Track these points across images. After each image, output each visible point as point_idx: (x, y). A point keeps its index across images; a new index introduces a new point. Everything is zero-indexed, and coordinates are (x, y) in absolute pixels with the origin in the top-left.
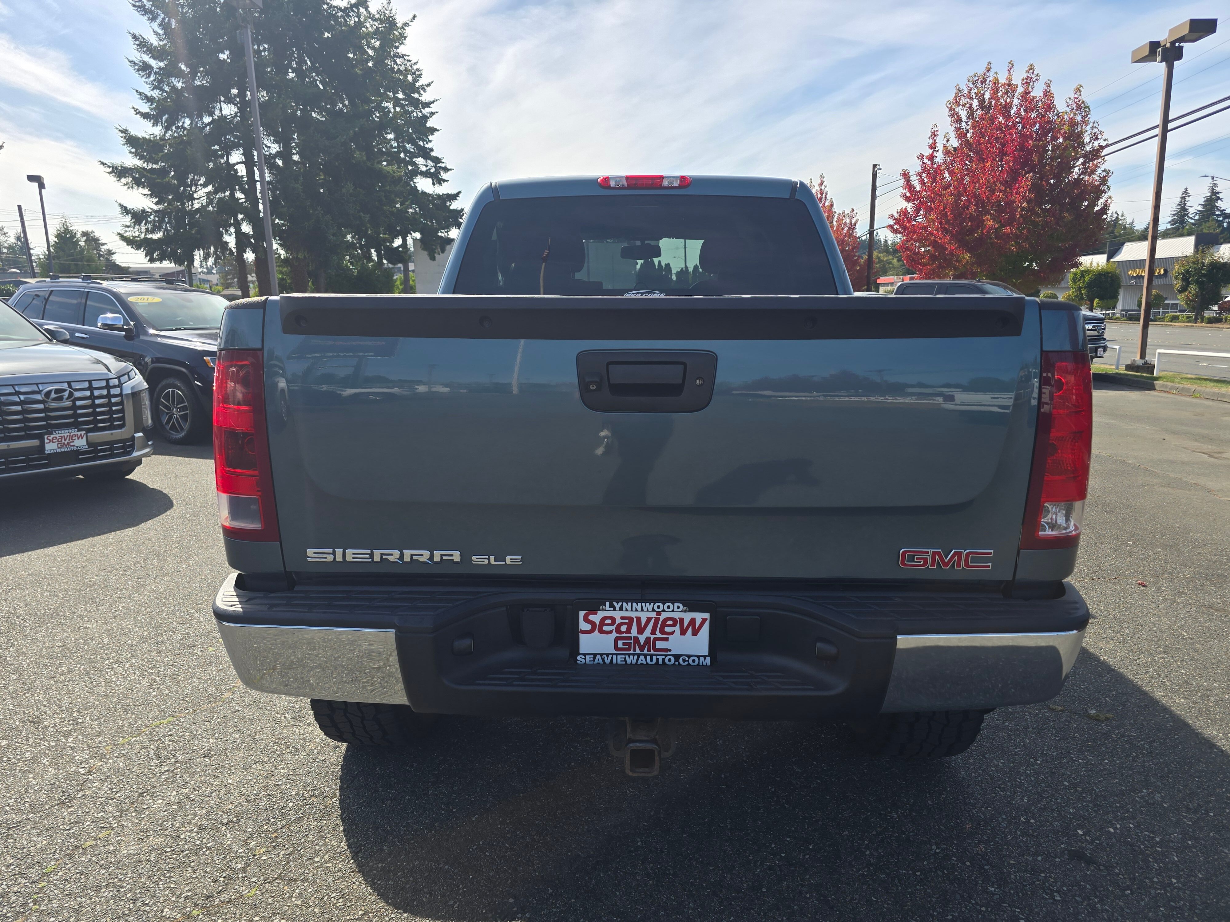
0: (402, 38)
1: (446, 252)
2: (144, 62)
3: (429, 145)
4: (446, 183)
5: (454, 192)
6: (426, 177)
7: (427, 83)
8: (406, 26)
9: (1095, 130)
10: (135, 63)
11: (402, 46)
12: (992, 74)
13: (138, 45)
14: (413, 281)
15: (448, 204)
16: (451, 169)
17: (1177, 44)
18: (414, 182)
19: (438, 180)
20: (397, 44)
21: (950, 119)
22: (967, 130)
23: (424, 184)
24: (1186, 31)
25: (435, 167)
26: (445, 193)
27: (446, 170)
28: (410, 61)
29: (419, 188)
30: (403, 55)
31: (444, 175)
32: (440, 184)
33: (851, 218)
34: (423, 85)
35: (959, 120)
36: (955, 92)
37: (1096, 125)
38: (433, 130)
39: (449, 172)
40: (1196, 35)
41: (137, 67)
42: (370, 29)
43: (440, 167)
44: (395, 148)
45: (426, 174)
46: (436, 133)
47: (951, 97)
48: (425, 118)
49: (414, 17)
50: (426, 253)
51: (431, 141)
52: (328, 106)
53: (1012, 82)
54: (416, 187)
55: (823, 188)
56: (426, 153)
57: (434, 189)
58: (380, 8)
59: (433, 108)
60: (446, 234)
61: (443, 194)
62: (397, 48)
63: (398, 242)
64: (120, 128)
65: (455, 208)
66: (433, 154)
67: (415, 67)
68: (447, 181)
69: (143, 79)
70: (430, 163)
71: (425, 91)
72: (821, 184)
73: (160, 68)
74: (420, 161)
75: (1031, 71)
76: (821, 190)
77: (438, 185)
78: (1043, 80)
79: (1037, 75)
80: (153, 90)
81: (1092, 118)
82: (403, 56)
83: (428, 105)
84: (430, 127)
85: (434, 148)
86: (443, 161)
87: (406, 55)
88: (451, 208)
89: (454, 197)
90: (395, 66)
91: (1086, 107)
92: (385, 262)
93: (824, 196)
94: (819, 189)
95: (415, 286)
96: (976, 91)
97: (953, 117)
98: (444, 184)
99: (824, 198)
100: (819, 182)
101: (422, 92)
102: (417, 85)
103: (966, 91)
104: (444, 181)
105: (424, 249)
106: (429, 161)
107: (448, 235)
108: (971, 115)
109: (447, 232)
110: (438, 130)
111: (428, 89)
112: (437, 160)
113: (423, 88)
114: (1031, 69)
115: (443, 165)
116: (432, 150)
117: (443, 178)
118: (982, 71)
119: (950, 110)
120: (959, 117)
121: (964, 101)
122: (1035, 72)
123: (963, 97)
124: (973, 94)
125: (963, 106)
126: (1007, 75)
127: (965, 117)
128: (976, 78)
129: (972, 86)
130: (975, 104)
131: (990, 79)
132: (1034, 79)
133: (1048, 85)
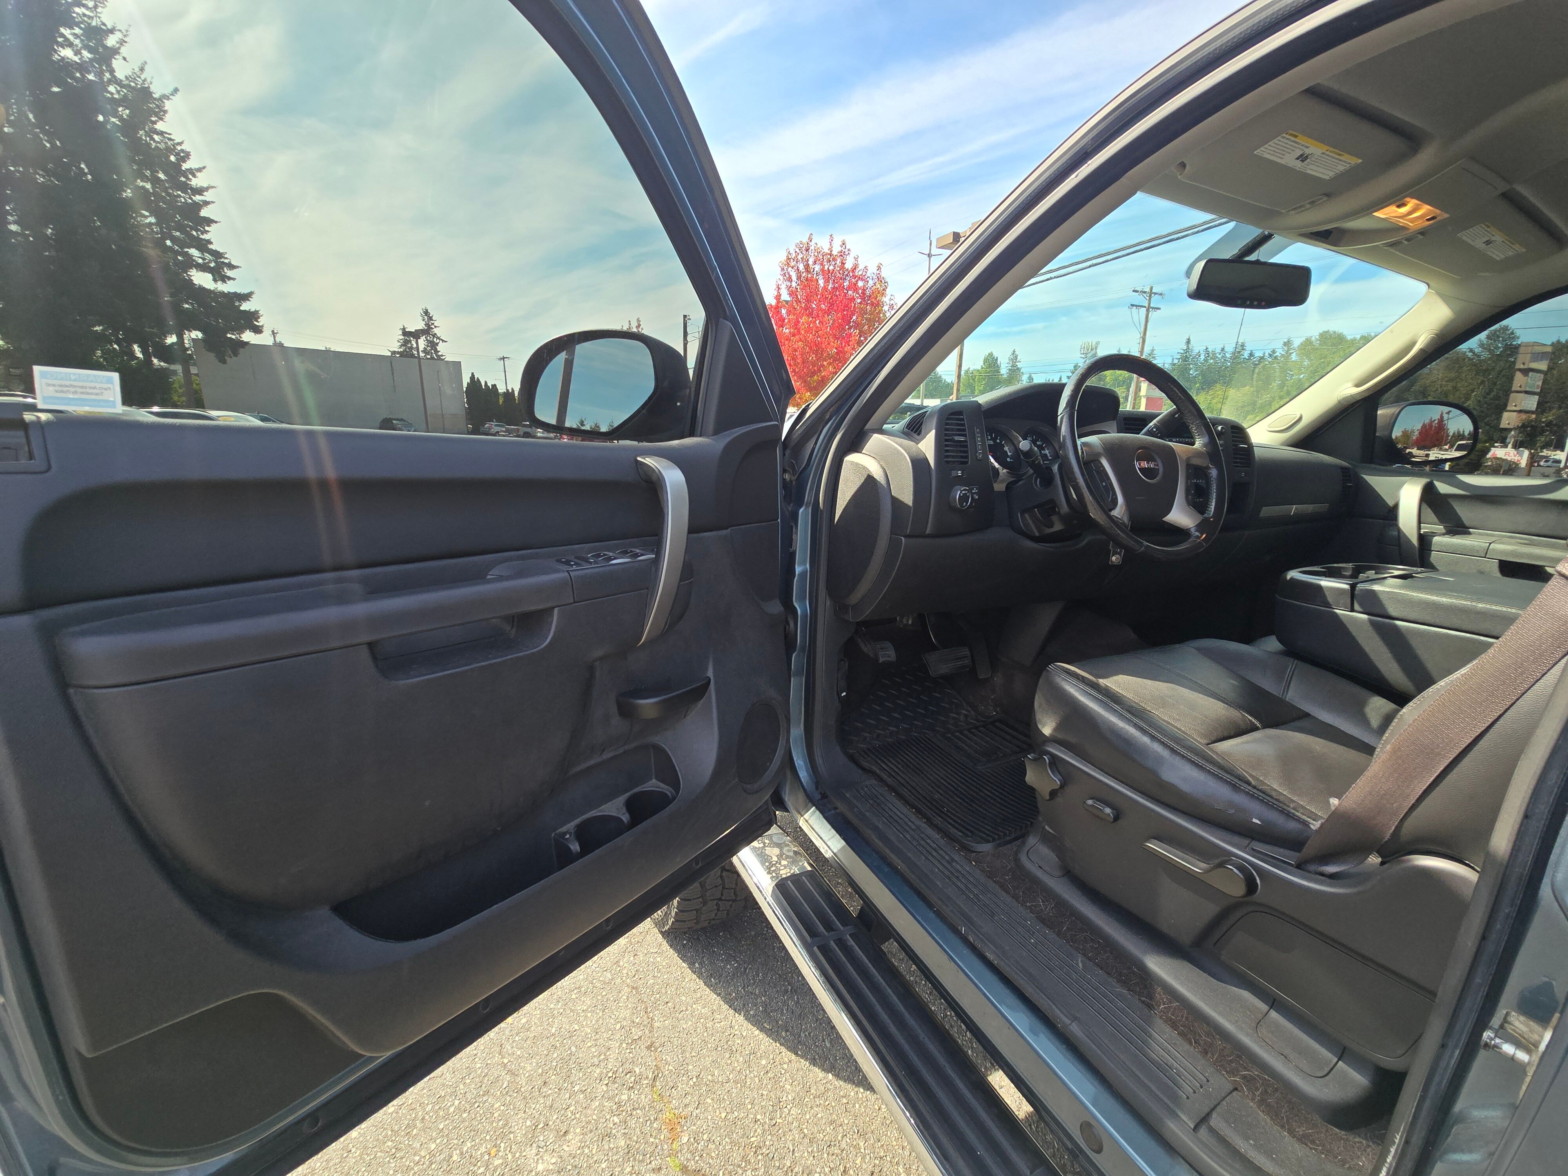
0: (161, 113)
3: (205, 237)
4: (232, 281)
5: (246, 291)
6: (204, 271)
7: (197, 167)
8: (165, 99)
9: (892, 302)
11: (161, 122)
12: (812, 243)
14: (197, 384)
15: (237, 304)
16: (238, 266)
18: (188, 275)
19: (221, 277)
20: (153, 119)
22: (797, 289)
23: (202, 279)
25: (216, 262)
26: (232, 291)
27: (231, 267)
28: (173, 140)
29: (196, 282)
30: (162, 131)
31: (229, 273)
32: (224, 281)
34: (191, 169)
35: (790, 279)
37: (892, 297)
39: (235, 269)
42: (116, 96)
43: (223, 263)
44: (157, 234)
45: (204, 268)
46: (214, 226)
48: (198, 206)
49: (176, 90)
50: (213, 355)
51: (207, 233)
53: (833, 253)
54: (192, 281)
56: (203, 246)
57: (216, 286)
58: (130, 74)
59: (208, 196)
60: (238, 336)
61: (229, 292)
62: (155, 123)
63: (171, 339)
65: (247, 309)
66: (211, 247)
67: (179, 148)
68: (234, 279)
70: (208, 256)
71: (194, 176)
74: (194, 252)
75: (844, 246)
77: (221, 282)
78: (853, 254)
79: (849, 250)
81: (888, 292)
82: (162, 133)
83: (200, 191)
84: (205, 217)
85: (212, 240)
86: (226, 256)
87: (166, 133)
88: (242, 308)
89: (246, 297)
90: (152, 142)
91: (885, 282)
92: (155, 361)
95: (201, 391)
96: (802, 256)
98: (230, 282)
101: (190, 177)
102: (185, 166)
103: (794, 255)
104: (230, 278)
105: (209, 350)
106: (207, 254)
107: (241, 337)
108: (799, 278)
109: (239, 334)
110: (216, 222)
111: (198, 174)
112: (217, 255)
113: (192, 172)
114: (844, 244)
115: (226, 261)
116: (209, 242)
117: (227, 275)
118: (805, 240)
119: (783, 269)
120: (790, 277)
121: (793, 263)
122: (847, 247)
123: (792, 260)
124: (799, 259)
125: (793, 268)
126: (829, 246)
127: (794, 278)
128: (801, 246)
129: (798, 251)
130: (801, 267)
131: (812, 248)
132: (847, 253)
133: (856, 259)
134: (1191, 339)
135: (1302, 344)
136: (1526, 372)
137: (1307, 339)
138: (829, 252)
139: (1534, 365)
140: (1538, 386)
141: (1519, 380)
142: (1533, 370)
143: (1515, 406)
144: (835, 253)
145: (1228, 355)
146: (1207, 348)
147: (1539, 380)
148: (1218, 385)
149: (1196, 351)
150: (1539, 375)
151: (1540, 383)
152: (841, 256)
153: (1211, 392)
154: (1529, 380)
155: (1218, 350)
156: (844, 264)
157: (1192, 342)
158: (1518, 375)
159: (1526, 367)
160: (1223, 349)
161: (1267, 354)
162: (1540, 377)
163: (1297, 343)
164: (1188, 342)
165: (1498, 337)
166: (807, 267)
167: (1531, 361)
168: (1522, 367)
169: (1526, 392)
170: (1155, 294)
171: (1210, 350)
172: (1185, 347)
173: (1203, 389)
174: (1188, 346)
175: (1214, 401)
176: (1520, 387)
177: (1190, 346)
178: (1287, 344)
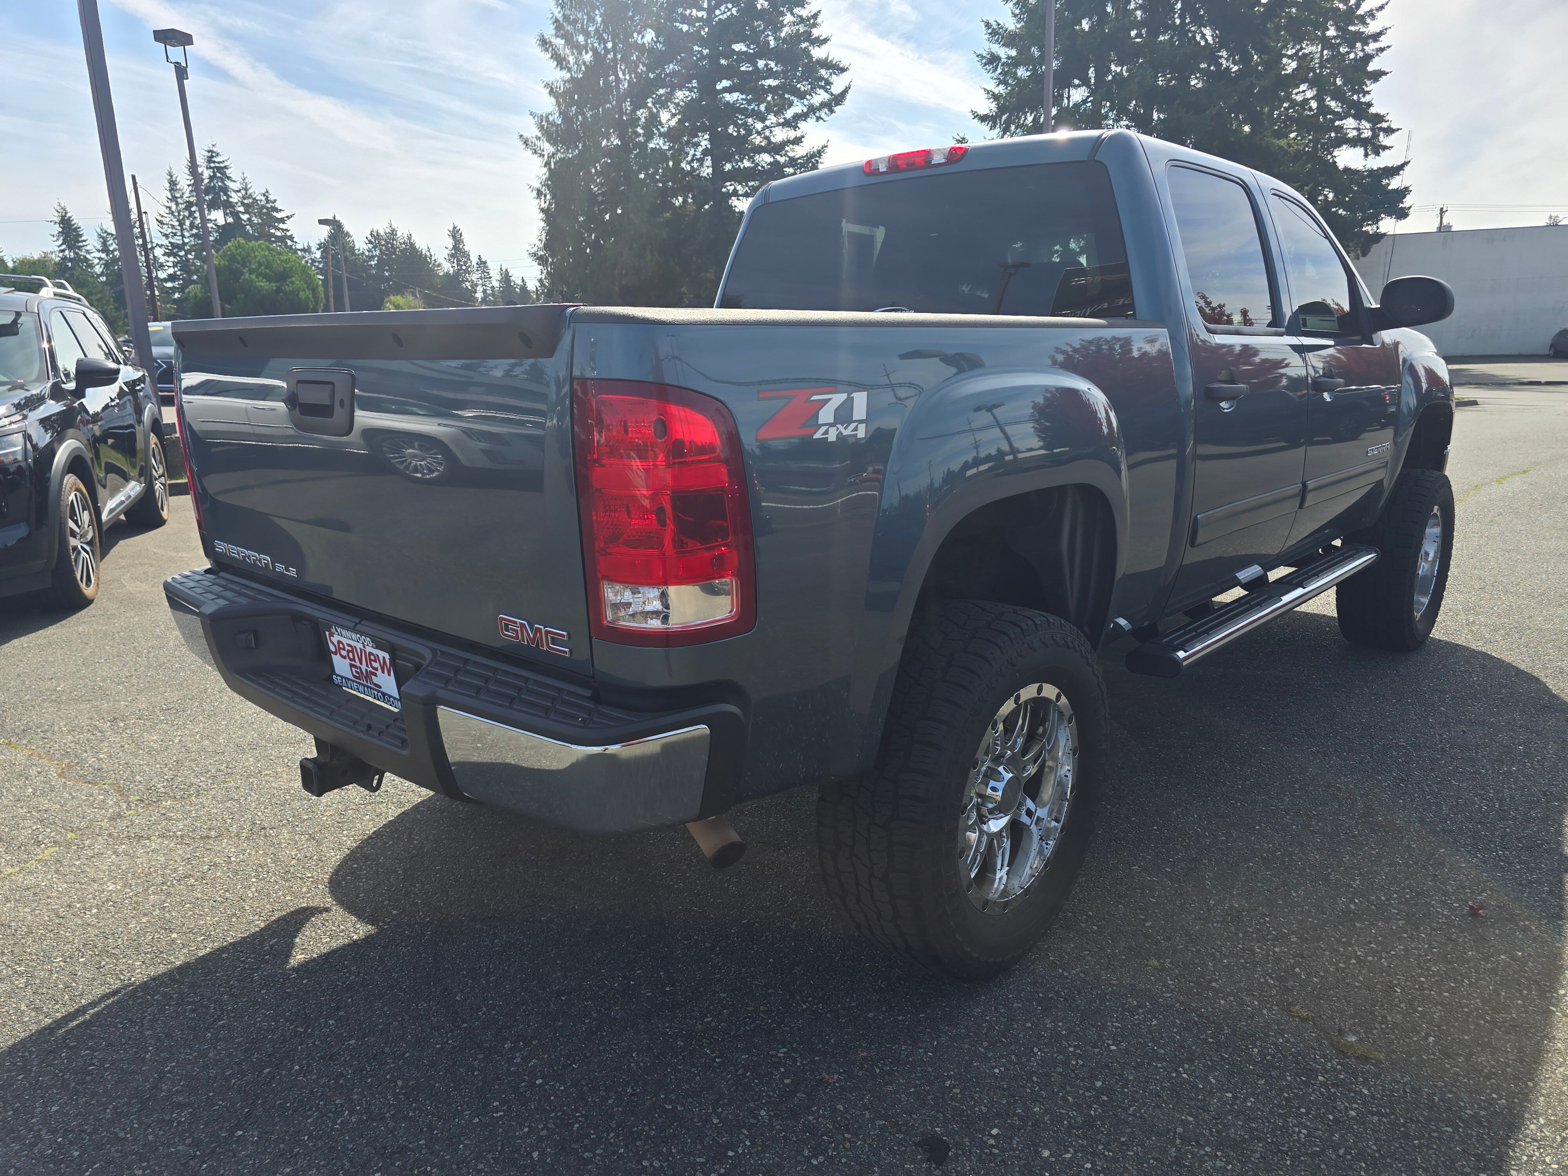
1: (1369, 254)
2: (992, 54)
3: (1366, 99)
4: (1387, 151)
5: (1400, 161)
6: (1355, 146)
7: (1378, 5)
10: (982, 57)
13: (990, 34)
15: (1385, 182)
16: (1398, 130)
18: (1333, 157)
19: (1373, 146)
23: (1349, 158)
25: (1372, 129)
26: (1383, 166)
29: (1341, 165)
31: (1383, 140)
32: (1377, 154)
34: (1372, 10)
38: (1377, 75)
39: (1393, 135)
41: (984, 61)
43: (1381, 129)
45: (1355, 142)
46: (1380, 80)
48: (1368, 58)
51: (1368, 92)
52: (1212, 68)
54: (1335, 162)
56: (1361, 111)
57: (1364, 163)
59: (1383, 41)
61: (1379, 168)
64: (958, 138)
65: (1396, 187)
66: (1373, 110)
68: (1390, 148)
69: (990, 75)
70: (1365, 124)
73: (1009, 57)
74: (1348, 123)
77: (1373, 156)
80: (998, 85)
83: (1375, 37)
84: (1375, 71)
85: (1373, 101)
86: (1387, 118)
88: (1390, 188)
98: (1384, 154)
101: (1367, 20)
102: (1360, 12)
104: (1385, 148)
106: (1364, 122)
110: (1383, 75)
111: (1378, 14)
112: (1379, 118)
113: (1371, 14)
115: (1385, 125)
116: (1369, 105)
117: (1383, 143)
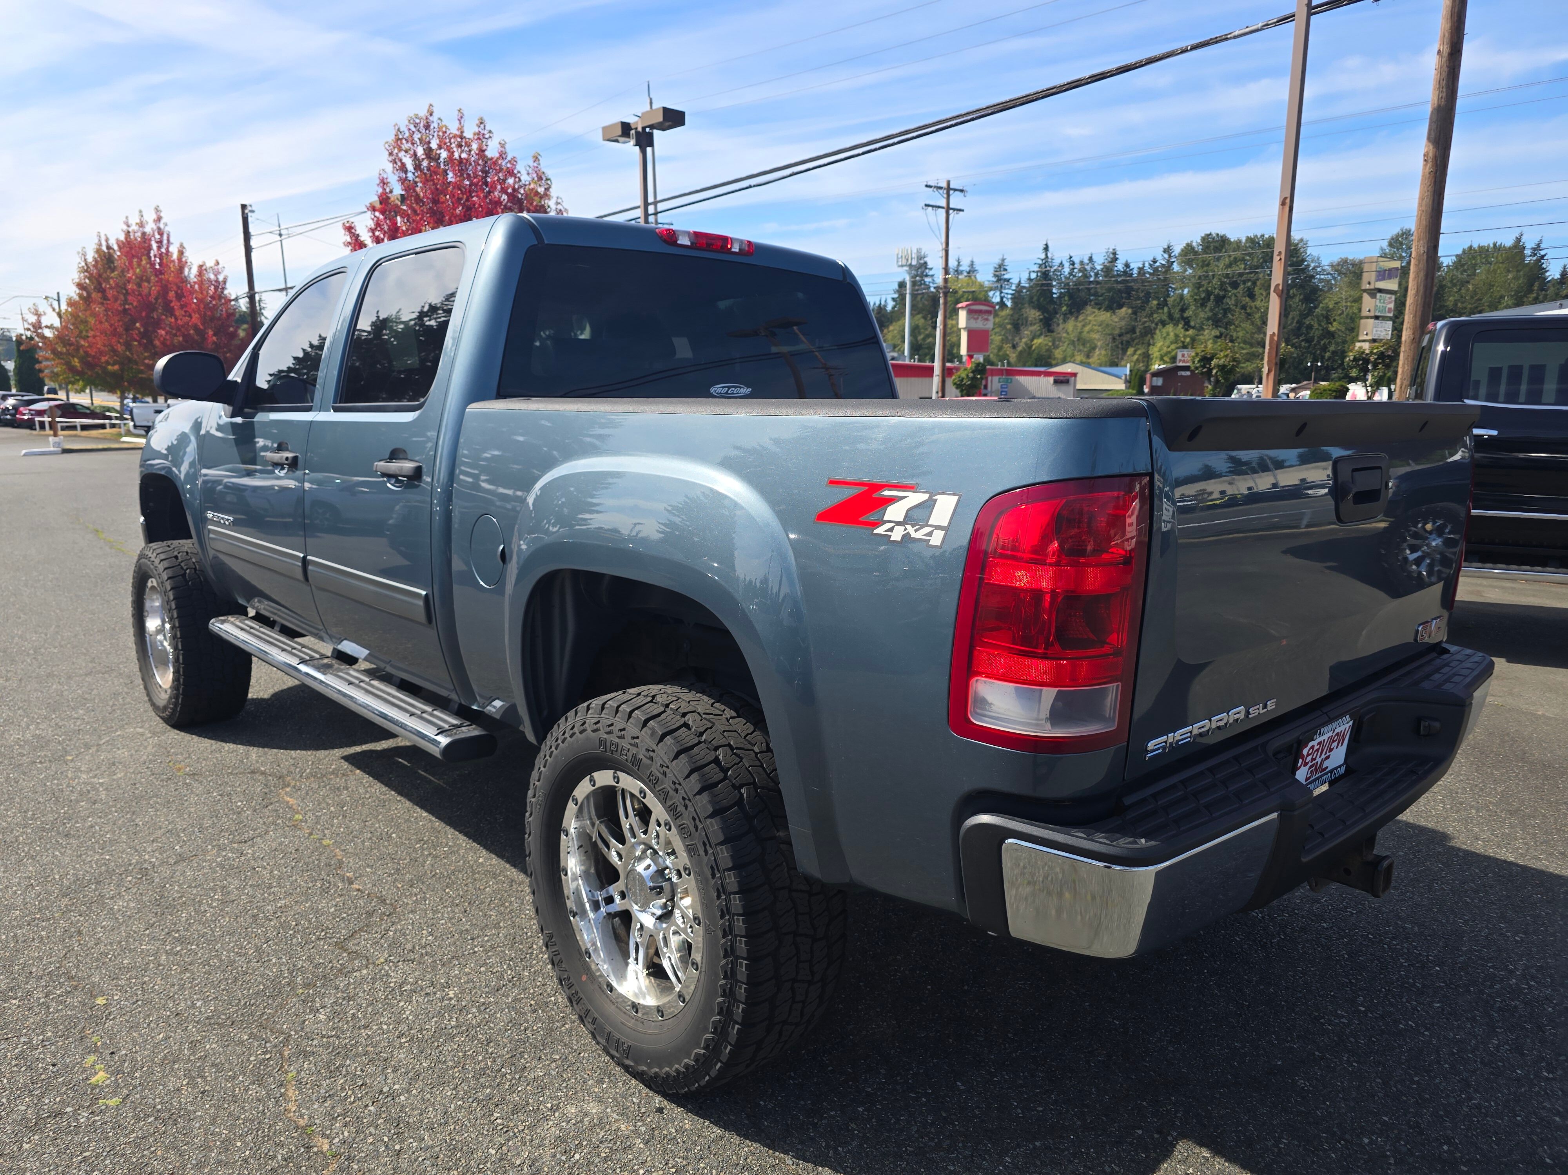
9: (559, 207)
12: (434, 119)
17: (648, 130)
21: (391, 165)
22: (416, 183)
24: (660, 118)
33: (217, 274)
35: (403, 168)
36: (394, 132)
37: (559, 201)
40: (667, 124)
47: (391, 138)
53: (465, 135)
55: (162, 226)
72: (159, 219)
75: (482, 126)
76: (159, 228)
78: (497, 138)
79: (490, 132)
81: (553, 192)
91: (547, 179)
93: (165, 237)
94: (155, 227)
96: (419, 136)
97: (396, 163)
99: (165, 242)
100: (154, 216)
103: (407, 134)
108: (417, 167)
114: (481, 123)
118: (423, 113)
119: (391, 154)
120: (403, 165)
121: (406, 145)
122: (487, 128)
123: (404, 141)
124: (416, 139)
125: (406, 151)
126: (457, 125)
127: (410, 166)
128: (418, 121)
129: (413, 129)
130: (420, 151)
131: (435, 125)
132: (487, 136)
133: (503, 145)
134: (1050, 245)
135: (1182, 250)
136: (1374, 292)
137: (1188, 245)
138: (458, 133)
139: (1381, 285)
140: (1390, 309)
141: (1368, 304)
142: (1380, 291)
143: (1367, 334)
144: (468, 134)
145: (1099, 267)
146: (1071, 257)
147: (1390, 303)
148: (1089, 309)
149: (1057, 262)
150: (1389, 296)
151: (1392, 306)
152: (479, 139)
153: (1081, 318)
154: (1378, 303)
155: (1086, 261)
156: (484, 151)
157: (1050, 249)
158: (1366, 297)
159: (1372, 287)
160: (1091, 259)
161: (1147, 265)
162: (1390, 298)
163: (1177, 250)
164: (1046, 249)
165: (1401, 244)
166: (429, 152)
167: (1378, 280)
168: (1368, 287)
169: (1377, 318)
170: (955, 190)
171: (1077, 260)
172: (1043, 256)
173: (1071, 313)
174: (1046, 255)
175: (1087, 329)
176: (1369, 311)
177: (1049, 255)
178: (1168, 250)
